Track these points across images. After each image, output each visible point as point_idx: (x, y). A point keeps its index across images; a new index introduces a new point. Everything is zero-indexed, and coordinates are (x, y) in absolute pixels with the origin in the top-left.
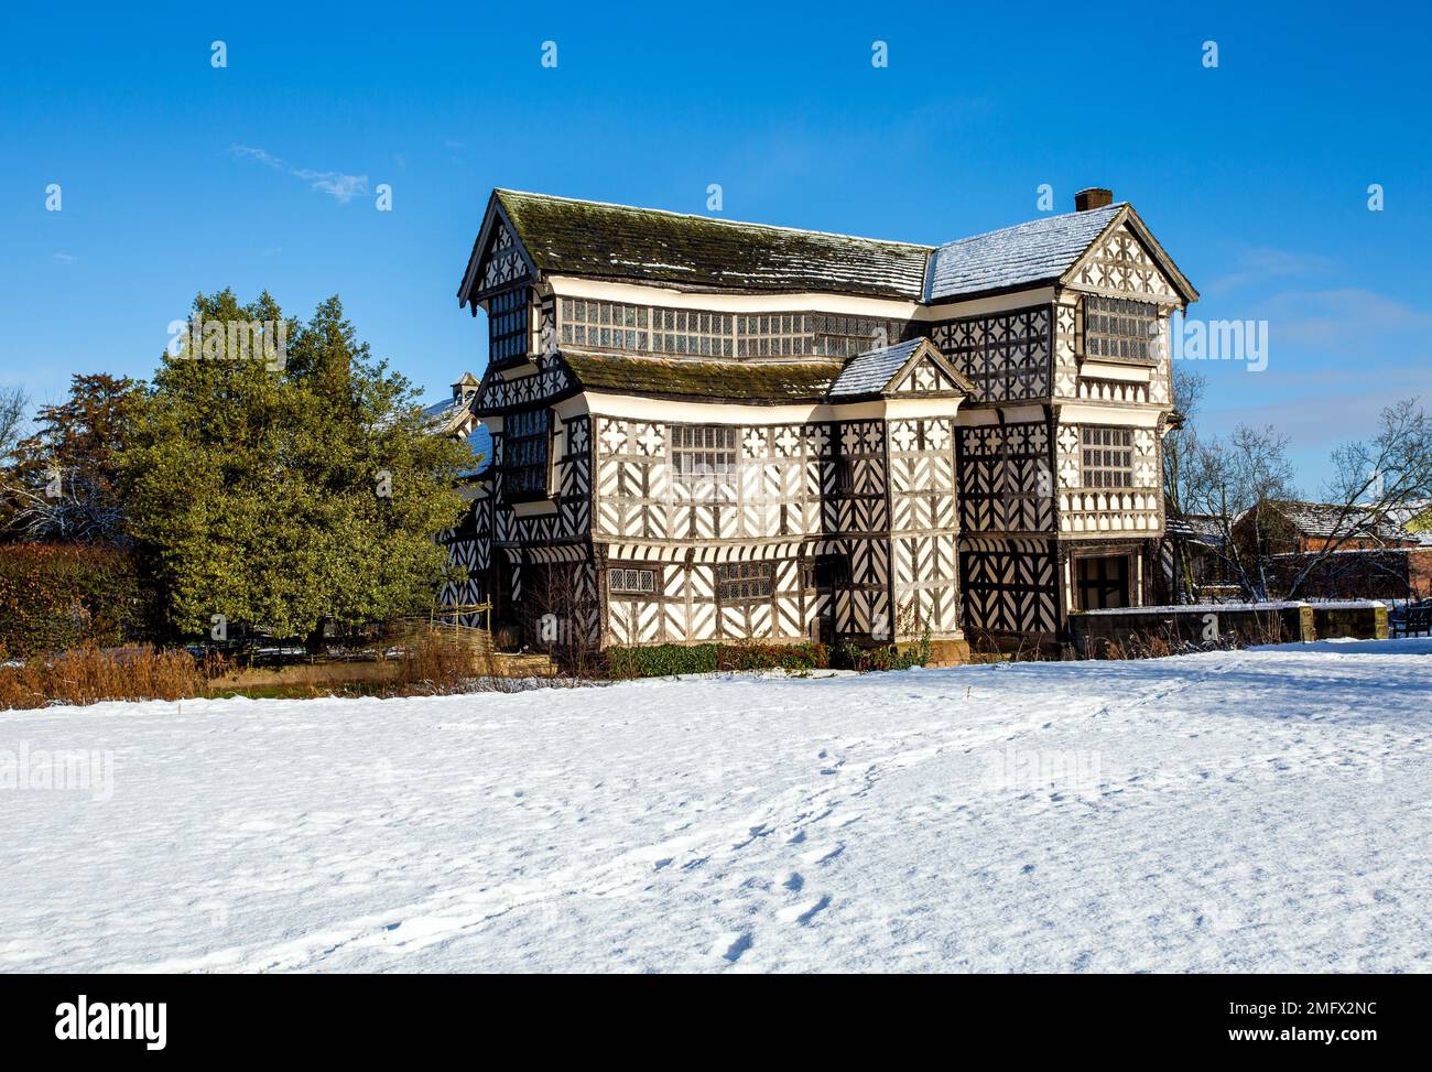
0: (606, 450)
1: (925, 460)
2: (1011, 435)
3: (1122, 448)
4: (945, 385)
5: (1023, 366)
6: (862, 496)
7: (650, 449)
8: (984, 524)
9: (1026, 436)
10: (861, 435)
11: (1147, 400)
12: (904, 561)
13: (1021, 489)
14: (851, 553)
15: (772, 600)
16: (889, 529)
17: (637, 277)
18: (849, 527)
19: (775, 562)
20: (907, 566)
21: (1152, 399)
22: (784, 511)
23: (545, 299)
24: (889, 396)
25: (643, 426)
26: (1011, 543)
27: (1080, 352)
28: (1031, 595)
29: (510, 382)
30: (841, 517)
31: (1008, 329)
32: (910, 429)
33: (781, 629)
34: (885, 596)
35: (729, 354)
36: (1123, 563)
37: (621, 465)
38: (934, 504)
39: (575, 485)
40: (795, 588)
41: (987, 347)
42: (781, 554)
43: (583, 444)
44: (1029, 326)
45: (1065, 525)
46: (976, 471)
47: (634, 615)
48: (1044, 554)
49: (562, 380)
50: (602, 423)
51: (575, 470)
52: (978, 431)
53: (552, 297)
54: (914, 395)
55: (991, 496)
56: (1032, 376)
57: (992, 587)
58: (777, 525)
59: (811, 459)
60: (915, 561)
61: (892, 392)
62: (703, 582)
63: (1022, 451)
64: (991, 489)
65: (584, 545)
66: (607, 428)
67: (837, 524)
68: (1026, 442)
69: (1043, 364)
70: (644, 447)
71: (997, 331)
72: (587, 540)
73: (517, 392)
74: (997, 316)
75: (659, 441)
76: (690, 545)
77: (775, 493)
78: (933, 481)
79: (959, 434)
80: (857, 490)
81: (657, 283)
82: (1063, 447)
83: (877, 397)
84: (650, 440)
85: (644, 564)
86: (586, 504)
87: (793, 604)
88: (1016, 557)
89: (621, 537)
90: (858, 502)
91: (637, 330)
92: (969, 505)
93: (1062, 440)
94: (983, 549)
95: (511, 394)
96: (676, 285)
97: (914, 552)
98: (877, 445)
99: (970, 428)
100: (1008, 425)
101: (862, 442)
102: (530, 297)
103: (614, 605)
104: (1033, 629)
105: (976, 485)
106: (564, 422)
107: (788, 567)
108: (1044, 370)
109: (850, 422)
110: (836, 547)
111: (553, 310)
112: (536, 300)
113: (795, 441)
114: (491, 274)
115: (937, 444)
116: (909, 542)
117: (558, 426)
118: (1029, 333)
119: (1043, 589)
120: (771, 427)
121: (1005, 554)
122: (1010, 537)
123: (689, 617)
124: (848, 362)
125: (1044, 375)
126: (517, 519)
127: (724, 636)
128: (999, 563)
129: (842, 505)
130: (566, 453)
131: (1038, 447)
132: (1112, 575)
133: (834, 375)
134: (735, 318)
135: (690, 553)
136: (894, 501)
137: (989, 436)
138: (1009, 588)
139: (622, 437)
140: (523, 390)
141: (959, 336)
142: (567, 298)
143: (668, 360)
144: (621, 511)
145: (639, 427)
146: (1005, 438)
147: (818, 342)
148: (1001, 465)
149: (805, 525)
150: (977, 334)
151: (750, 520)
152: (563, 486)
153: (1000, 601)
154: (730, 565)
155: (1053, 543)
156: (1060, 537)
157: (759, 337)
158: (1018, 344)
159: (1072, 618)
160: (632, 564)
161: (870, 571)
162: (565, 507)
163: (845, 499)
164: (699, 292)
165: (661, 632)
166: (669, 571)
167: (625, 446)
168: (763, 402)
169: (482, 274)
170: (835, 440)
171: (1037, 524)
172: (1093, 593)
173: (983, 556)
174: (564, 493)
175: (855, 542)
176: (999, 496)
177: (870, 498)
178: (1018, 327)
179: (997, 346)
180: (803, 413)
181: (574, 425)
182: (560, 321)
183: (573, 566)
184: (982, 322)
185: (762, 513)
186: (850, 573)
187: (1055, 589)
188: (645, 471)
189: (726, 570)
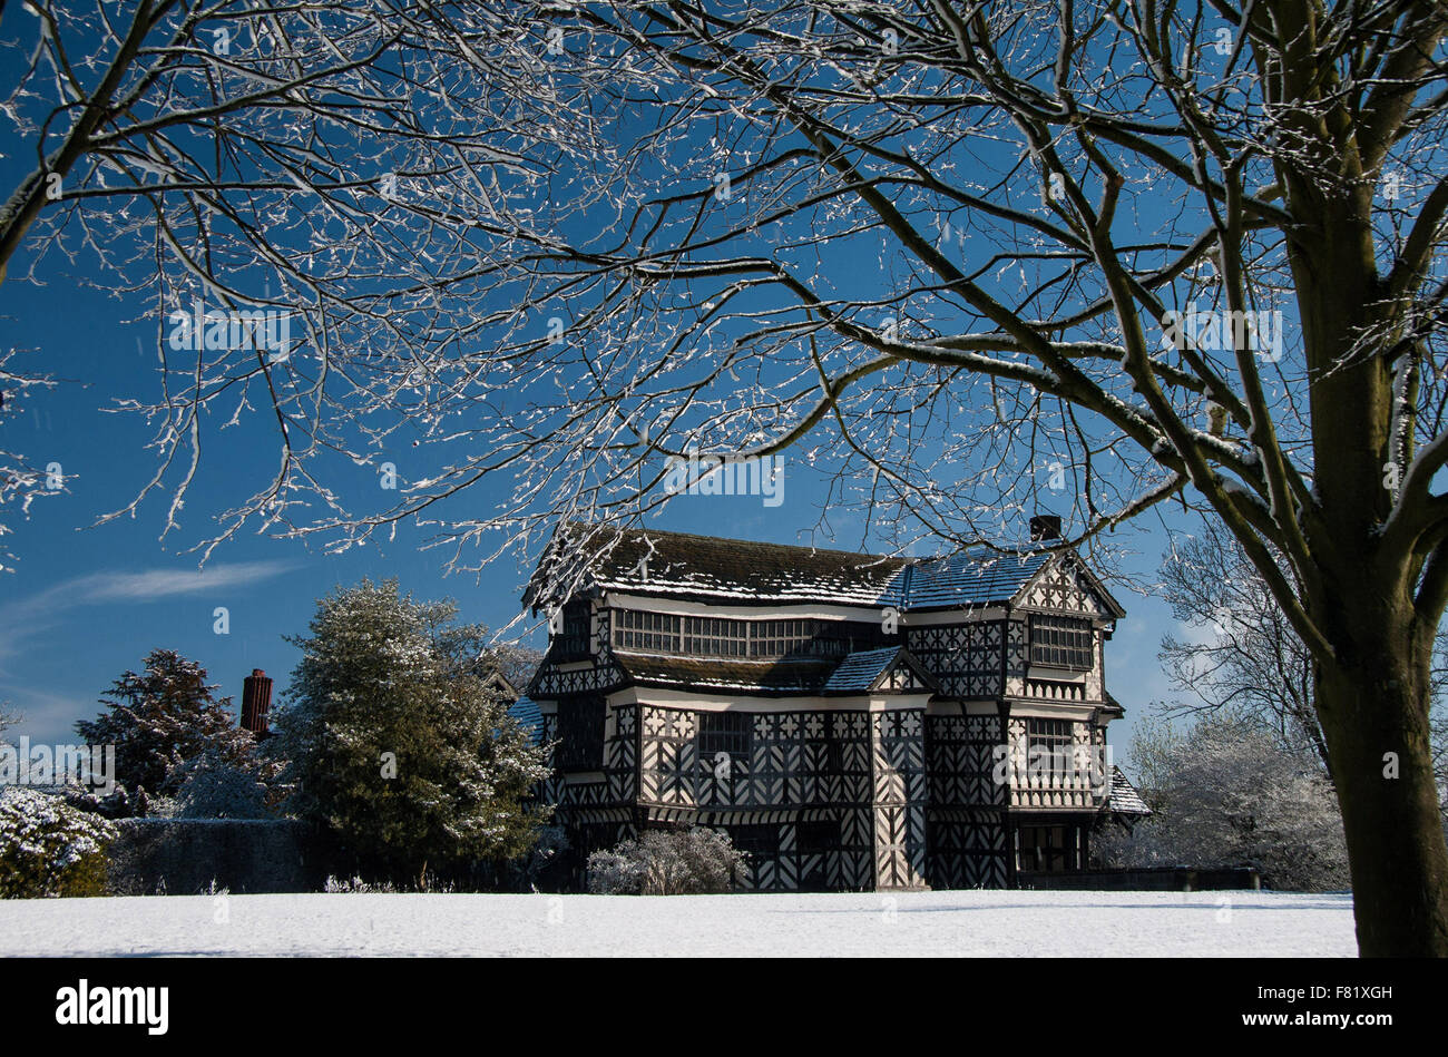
0: (649, 732)
1: (901, 745)
2: (972, 724)
3: (1062, 738)
4: (917, 684)
5: (982, 669)
6: (849, 773)
7: (683, 732)
8: (951, 797)
9: (984, 726)
10: (850, 723)
11: (1083, 696)
12: (883, 826)
13: (979, 770)
14: (840, 819)
15: (775, 857)
16: (872, 798)
18: (839, 799)
19: (780, 825)
20: (886, 831)
21: (1088, 699)
22: (786, 784)
23: (599, 610)
24: (873, 693)
25: (677, 714)
26: (972, 816)
27: (1027, 659)
28: (988, 858)
29: (565, 673)
30: (832, 791)
31: (969, 638)
32: (889, 719)
33: (781, 881)
34: (867, 855)
35: (743, 653)
36: (1064, 834)
37: (660, 745)
38: (908, 781)
39: (622, 760)
40: (794, 848)
41: (953, 652)
42: (783, 819)
43: (630, 726)
44: (986, 637)
45: (1015, 799)
46: (943, 753)
48: (998, 824)
49: (615, 676)
50: (646, 712)
51: (623, 747)
52: (946, 720)
53: (609, 609)
54: (892, 692)
55: (956, 775)
56: (988, 678)
57: (956, 852)
58: (781, 794)
59: (808, 742)
60: (892, 827)
61: (876, 689)
63: (981, 738)
64: (956, 768)
65: (629, 809)
66: (650, 715)
67: (829, 796)
68: (984, 731)
69: (997, 669)
70: (678, 730)
71: (961, 639)
72: (632, 805)
73: (572, 682)
75: (689, 725)
76: (712, 811)
77: (780, 769)
78: (907, 762)
79: (928, 721)
80: (846, 768)
81: (688, 597)
82: (1013, 736)
83: (863, 694)
84: (683, 724)
86: (631, 776)
87: (792, 861)
88: (976, 826)
89: (658, 804)
90: (846, 778)
91: (673, 634)
92: (938, 782)
93: (1012, 730)
94: (949, 819)
95: (567, 683)
96: (703, 599)
97: (892, 819)
98: (863, 732)
99: (939, 717)
100: (970, 716)
101: (851, 728)
102: (589, 608)
105: (944, 765)
106: (613, 708)
107: (788, 832)
108: (998, 673)
109: (840, 712)
110: (827, 814)
111: (608, 619)
112: (594, 611)
113: (795, 726)
115: (911, 732)
116: (887, 811)
117: (609, 712)
118: (986, 642)
119: (997, 854)
120: (777, 715)
121: (966, 823)
122: (971, 810)
124: (837, 662)
125: (998, 678)
126: (567, 787)
128: (962, 831)
129: (833, 781)
130: (614, 734)
131: (993, 735)
134: (748, 625)
136: (876, 778)
137: (955, 724)
138: (969, 852)
139: (661, 722)
140: (578, 681)
141: (930, 640)
142: (619, 611)
143: (696, 660)
144: (659, 782)
145: (675, 714)
146: (967, 727)
148: (964, 748)
149: (803, 797)
150: (945, 640)
151: (759, 791)
152: (611, 760)
153: (963, 864)
154: (741, 826)
155: (1005, 816)
156: (1011, 811)
157: (767, 639)
158: (977, 650)
160: (667, 825)
161: (856, 834)
162: (612, 777)
163: (835, 776)
164: (720, 604)
167: (663, 729)
168: (772, 694)
170: (828, 726)
171: (992, 798)
173: (948, 826)
174: (613, 766)
175: (843, 810)
176: (962, 774)
177: (856, 775)
178: (978, 637)
179: (961, 650)
180: (802, 705)
181: (623, 711)
182: (613, 628)
183: (618, 825)
184: (949, 631)
185: (769, 785)
186: (839, 836)
187: (1008, 854)
188: (678, 750)
189: (736, 831)
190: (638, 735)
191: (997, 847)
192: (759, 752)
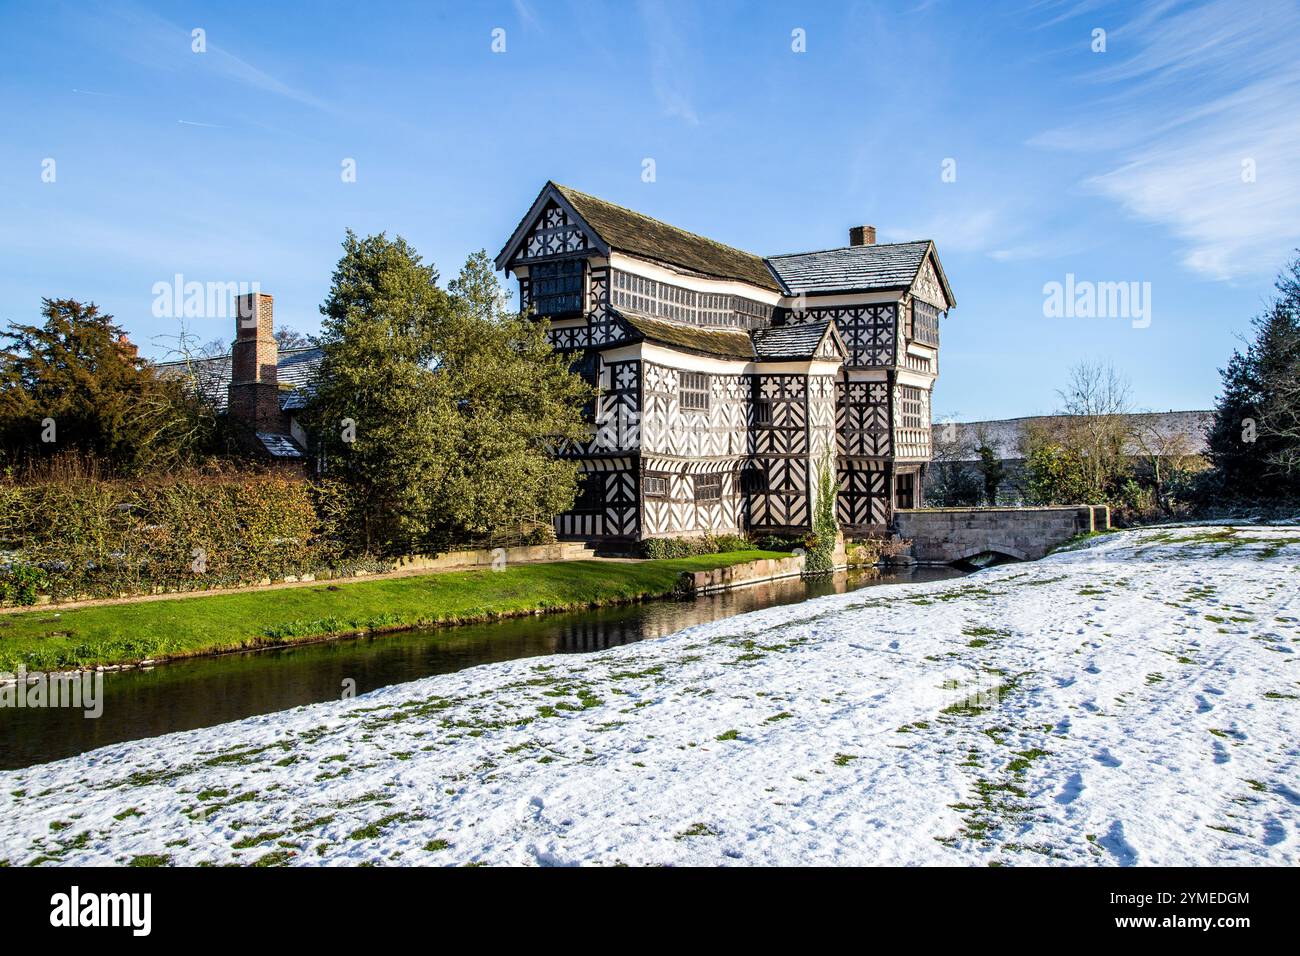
0: (648, 388)
1: (823, 405)
2: (854, 389)
3: (916, 402)
4: (836, 354)
5: (871, 343)
6: (781, 428)
7: (670, 388)
9: (868, 392)
10: (782, 385)
11: (929, 369)
12: (815, 473)
13: (861, 426)
14: (767, 468)
15: (721, 501)
16: (808, 451)
17: (656, 259)
18: (767, 450)
19: (722, 474)
20: (816, 478)
22: (730, 438)
23: (596, 270)
24: (813, 359)
25: (667, 371)
26: (850, 464)
27: (909, 336)
28: (863, 499)
30: (758, 443)
31: (856, 318)
32: (818, 383)
33: (725, 523)
34: (802, 499)
35: (694, 320)
37: (656, 399)
38: (827, 435)
40: (731, 493)
42: (725, 469)
43: (631, 382)
44: (875, 316)
45: (898, 452)
47: (657, 513)
49: (617, 332)
50: (647, 366)
51: (620, 401)
53: (607, 269)
54: (823, 359)
56: (878, 351)
58: (727, 447)
59: (743, 400)
60: (819, 474)
61: (815, 356)
62: (689, 488)
63: (864, 400)
66: (649, 371)
68: (868, 395)
69: (890, 343)
70: (667, 387)
71: (847, 318)
72: (631, 456)
74: (846, 307)
75: (674, 382)
76: (687, 461)
77: (727, 424)
78: (827, 419)
81: (666, 265)
82: (896, 399)
83: (807, 359)
84: (670, 381)
85: (663, 473)
87: (730, 504)
88: (851, 472)
89: (656, 454)
90: (777, 433)
91: (651, 298)
93: (895, 395)
96: (675, 268)
97: (818, 468)
98: (799, 393)
100: (851, 383)
101: (783, 389)
102: (584, 267)
104: (865, 522)
106: (606, 365)
107: (728, 477)
108: (890, 347)
109: (770, 376)
110: (752, 464)
111: (606, 279)
112: (589, 271)
113: (736, 388)
114: (535, 247)
115: (828, 394)
116: (816, 461)
117: (602, 368)
118: (875, 321)
119: (875, 495)
120: (725, 376)
122: (850, 459)
123: (683, 513)
124: (750, 333)
125: (890, 351)
127: (700, 528)
129: (760, 434)
130: (609, 388)
131: (878, 399)
132: (904, 487)
134: (697, 295)
135: (685, 466)
136: (811, 432)
138: (844, 494)
139: (656, 378)
140: (565, 338)
141: (811, 320)
142: (617, 270)
143: (669, 324)
144: (655, 434)
145: (665, 371)
146: (848, 392)
147: (733, 317)
148: (843, 410)
149: (739, 447)
151: (715, 443)
154: (701, 476)
155: (889, 465)
156: (896, 460)
157: (708, 310)
158: (866, 328)
159: (897, 515)
160: (656, 474)
161: (788, 480)
163: (763, 430)
164: (685, 274)
165: (669, 525)
166: (673, 479)
167: (658, 385)
168: (728, 358)
169: (524, 246)
170: (757, 388)
171: (876, 450)
175: (771, 461)
176: (842, 431)
177: (789, 430)
178: (866, 317)
179: (846, 328)
180: (739, 367)
181: (621, 367)
182: (612, 288)
183: (606, 474)
184: (833, 312)
185: (720, 439)
186: (767, 483)
187: (887, 495)
188: (667, 404)
189: (699, 479)
190: (639, 390)
191: (875, 490)
192: (715, 409)
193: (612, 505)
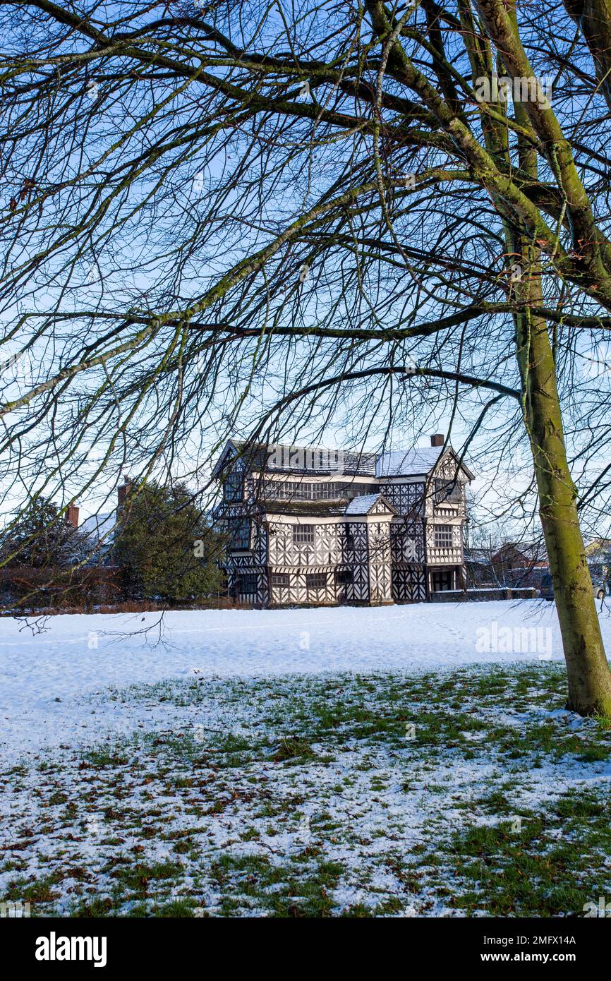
0: (272, 534)
1: (380, 537)
2: (409, 528)
3: (448, 533)
4: (387, 511)
5: (414, 503)
6: (358, 550)
7: (286, 534)
8: (399, 560)
9: (415, 528)
10: (358, 528)
11: (457, 515)
12: (373, 573)
14: (353, 570)
15: (325, 587)
16: (368, 562)
18: (352, 561)
19: (326, 574)
20: (374, 575)
21: (459, 515)
22: (330, 555)
23: (248, 480)
24: (369, 515)
25: (284, 525)
26: (409, 567)
27: (435, 499)
29: (232, 508)
30: (349, 557)
31: (408, 489)
32: (375, 526)
34: (366, 586)
35: (310, 498)
36: (449, 574)
37: (277, 539)
38: (383, 553)
39: (260, 546)
40: (333, 583)
41: (401, 495)
42: (328, 571)
43: (264, 532)
44: (416, 489)
45: (429, 561)
46: (397, 541)
47: (280, 593)
48: (421, 571)
49: (257, 509)
50: (271, 524)
51: (260, 540)
52: (398, 526)
53: (253, 480)
54: (377, 514)
55: (402, 550)
56: (417, 507)
57: (402, 583)
58: (327, 560)
59: (339, 536)
60: (377, 573)
61: (370, 513)
62: (302, 581)
63: (413, 533)
64: (402, 547)
65: (263, 568)
66: (273, 526)
67: (348, 560)
68: (415, 531)
69: (421, 503)
70: (284, 533)
71: (404, 490)
72: (265, 566)
73: (235, 512)
74: (404, 484)
75: (289, 531)
76: (299, 568)
77: (327, 549)
79: (391, 525)
80: (356, 548)
82: (428, 533)
83: (365, 515)
84: (286, 530)
85: (283, 575)
86: (264, 553)
87: (332, 589)
88: (411, 572)
89: (276, 565)
90: (356, 552)
91: (280, 490)
92: (395, 553)
93: (428, 530)
94: (399, 569)
95: (232, 512)
97: (376, 570)
98: (364, 532)
99: (395, 524)
100: (408, 524)
101: (358, 531)
102: (244, 479)
103: (274, 589)
104: (417, 598)
105: (397, 546)
106: (256, 524)
107: (331, 576)
108: (422, 505)
109: (353, 524)
110: (348, 568)
111: (253, 484)
112: (246, 480)
113: (333, 530)
114: (226, 470)
115: (384, 531)
116: (375, 567)
117: (254, 525)
118: (416, 492)
119: (421, 584)
120: (326, 525)
121: (407, 571)
122: (409, 565)
123: (298, 593)
124: (351, 500)
125: (421, 507)
126: (232, 558)
127: (310, 600)
128: (405, 574)
129: (350, 553)
130: (256, 534)
131: (419, 533)
132: (445, 579)
133: (347, 505)
134: (312, 485)
135: (299, 570)
136: (370, 552)
137: (401, 527)
138: (408, 583)
139: (277, 529)
140: (238, 512)
141: (390, 490)
143: (291, 501)
144: (277, 556)
146: (407, 529)
147: (340, 493)
148: (405, 538)
149: (337, 560)
150: (397, 490)
151: (319, 559)
152: (254, 546)
153: (405, 588)
154: (311, 575)
155: (425, 567)
156: (427, 565)
157: (320, 492)
158: (412, 495)
159: (431, 594)
160: (280, 574)
161: (361, 577)
162: (255, 554)
163: (351, 551)
164: (300, 476)
165: (289, 598)
166: (291, 577)
167: (278, 532)
168: (323, 516)
170: (347, 529)
171: (419, 560)
172: (438, 585)
173: (398, 572)
174: (255, 549)
175: (355, 567)
176: (405, 549)
177: (361, 551)
178: (412, 489)
179: (404, 495)
180: (337, 520)
181: (260, 525)
183: (257, 575)
184: (399, 486)
185: (322, 556)
186: (353, 577)
187: (426, 584)
188: (285, 541)
189: (309, 576)
190: (267, 536)
191: (421, 581)
192: (318, 542)
193: (260, 589)
